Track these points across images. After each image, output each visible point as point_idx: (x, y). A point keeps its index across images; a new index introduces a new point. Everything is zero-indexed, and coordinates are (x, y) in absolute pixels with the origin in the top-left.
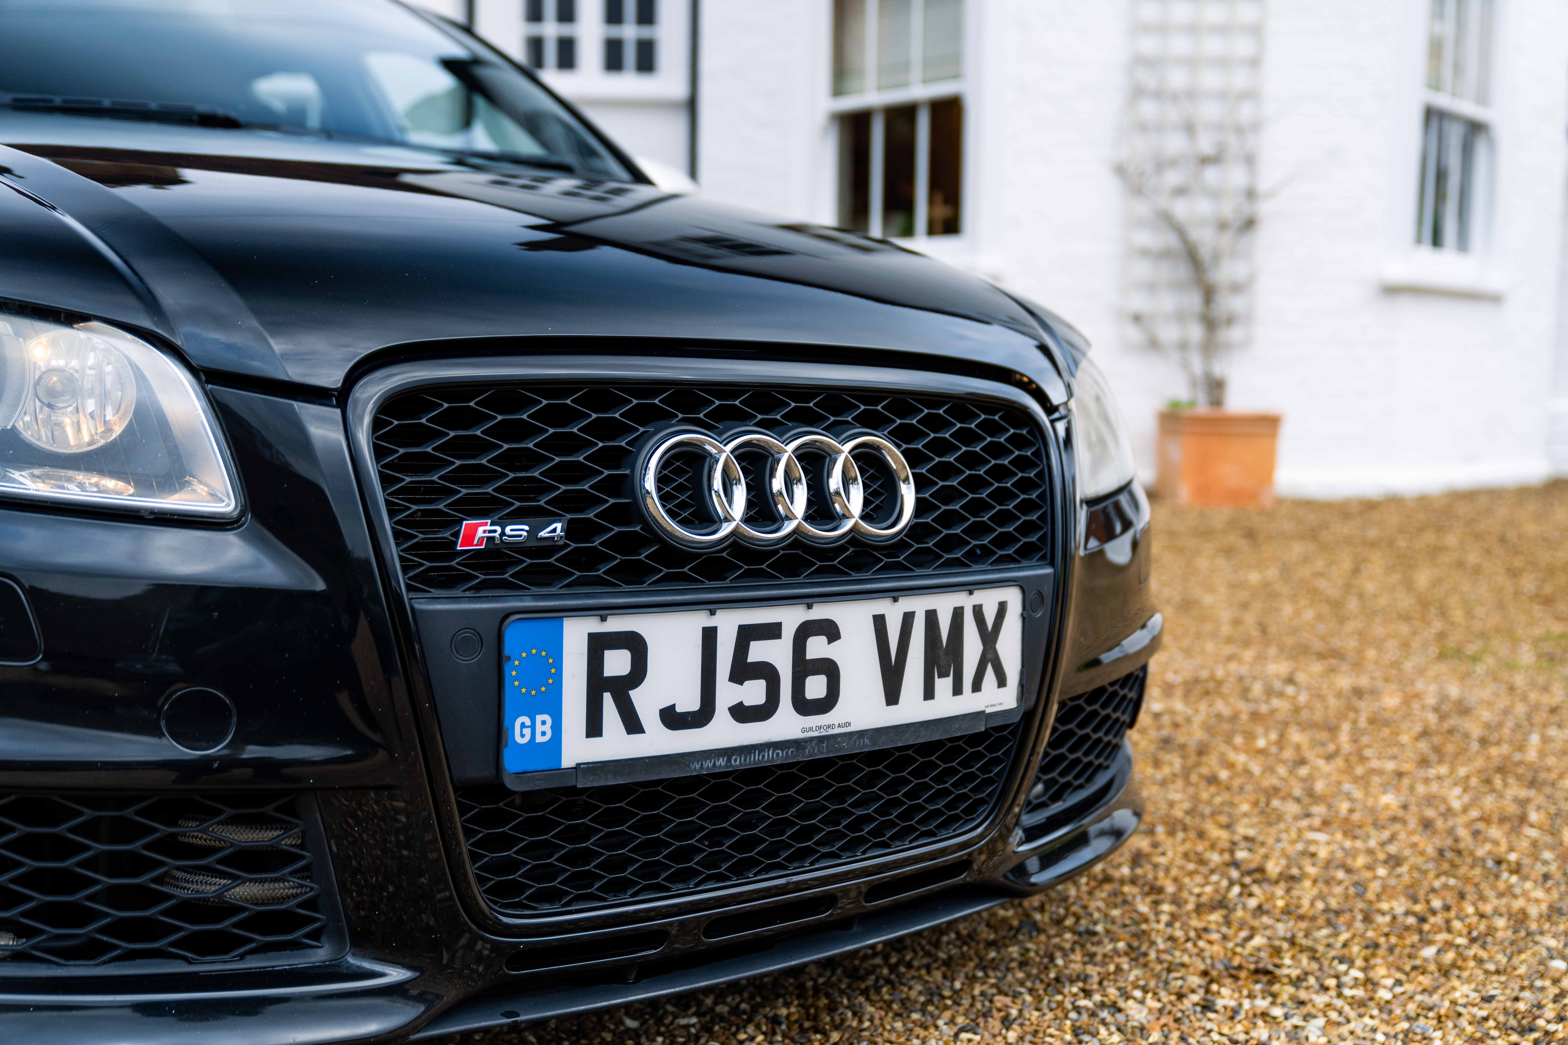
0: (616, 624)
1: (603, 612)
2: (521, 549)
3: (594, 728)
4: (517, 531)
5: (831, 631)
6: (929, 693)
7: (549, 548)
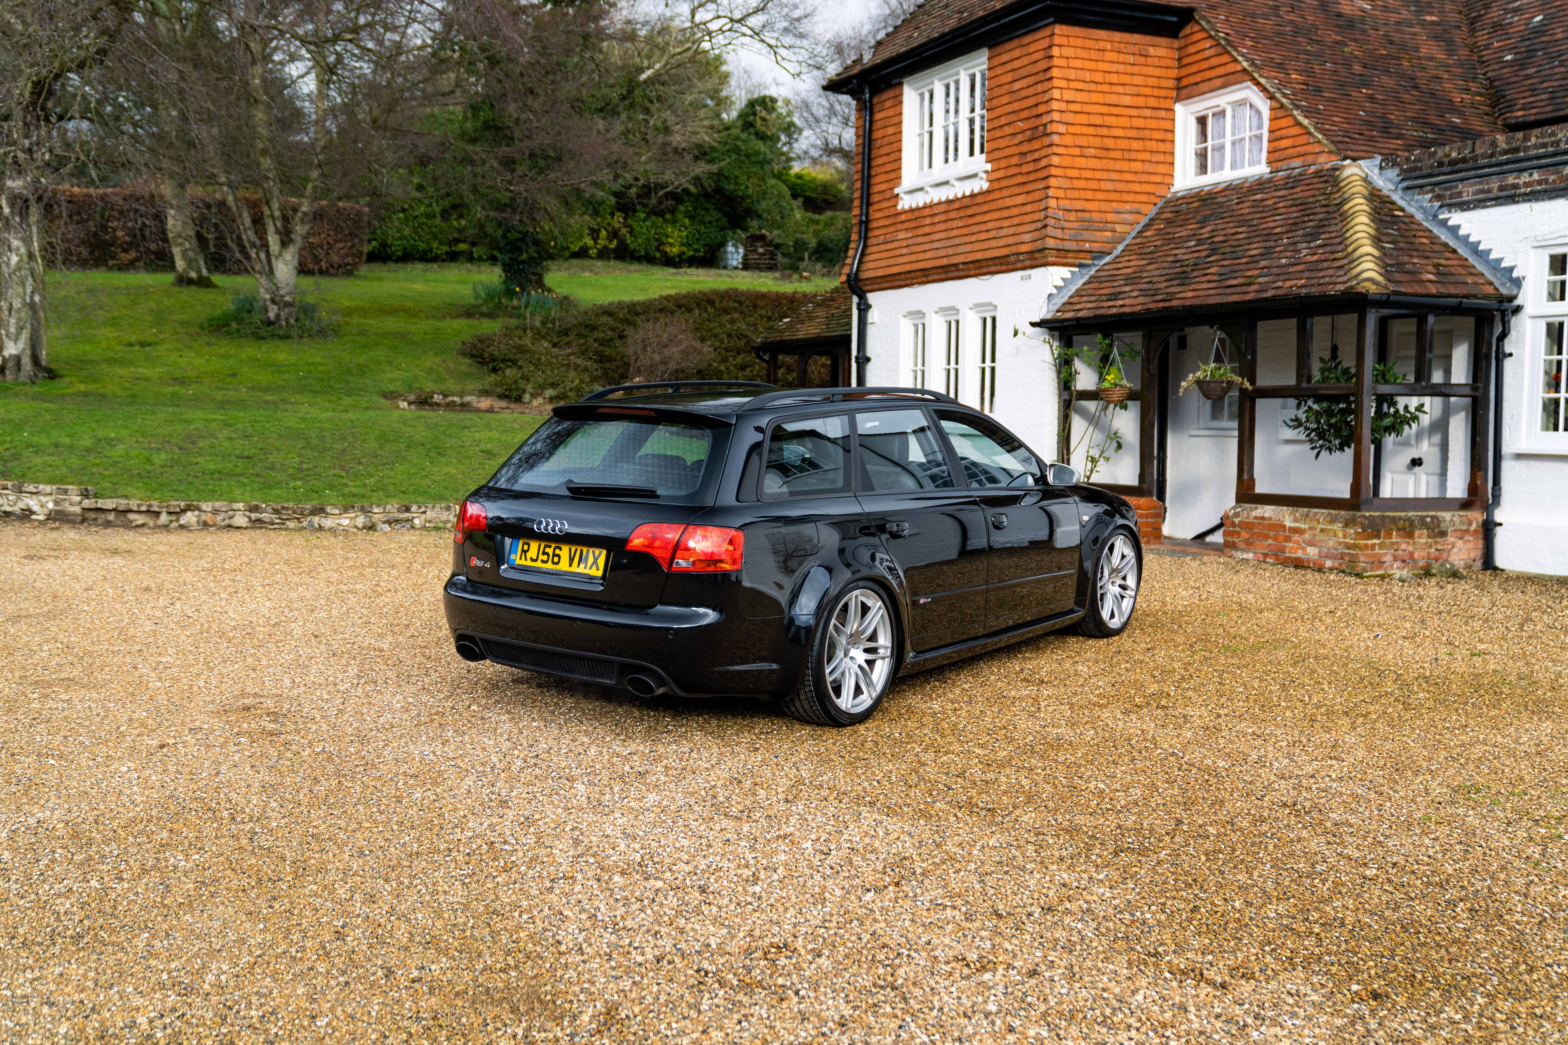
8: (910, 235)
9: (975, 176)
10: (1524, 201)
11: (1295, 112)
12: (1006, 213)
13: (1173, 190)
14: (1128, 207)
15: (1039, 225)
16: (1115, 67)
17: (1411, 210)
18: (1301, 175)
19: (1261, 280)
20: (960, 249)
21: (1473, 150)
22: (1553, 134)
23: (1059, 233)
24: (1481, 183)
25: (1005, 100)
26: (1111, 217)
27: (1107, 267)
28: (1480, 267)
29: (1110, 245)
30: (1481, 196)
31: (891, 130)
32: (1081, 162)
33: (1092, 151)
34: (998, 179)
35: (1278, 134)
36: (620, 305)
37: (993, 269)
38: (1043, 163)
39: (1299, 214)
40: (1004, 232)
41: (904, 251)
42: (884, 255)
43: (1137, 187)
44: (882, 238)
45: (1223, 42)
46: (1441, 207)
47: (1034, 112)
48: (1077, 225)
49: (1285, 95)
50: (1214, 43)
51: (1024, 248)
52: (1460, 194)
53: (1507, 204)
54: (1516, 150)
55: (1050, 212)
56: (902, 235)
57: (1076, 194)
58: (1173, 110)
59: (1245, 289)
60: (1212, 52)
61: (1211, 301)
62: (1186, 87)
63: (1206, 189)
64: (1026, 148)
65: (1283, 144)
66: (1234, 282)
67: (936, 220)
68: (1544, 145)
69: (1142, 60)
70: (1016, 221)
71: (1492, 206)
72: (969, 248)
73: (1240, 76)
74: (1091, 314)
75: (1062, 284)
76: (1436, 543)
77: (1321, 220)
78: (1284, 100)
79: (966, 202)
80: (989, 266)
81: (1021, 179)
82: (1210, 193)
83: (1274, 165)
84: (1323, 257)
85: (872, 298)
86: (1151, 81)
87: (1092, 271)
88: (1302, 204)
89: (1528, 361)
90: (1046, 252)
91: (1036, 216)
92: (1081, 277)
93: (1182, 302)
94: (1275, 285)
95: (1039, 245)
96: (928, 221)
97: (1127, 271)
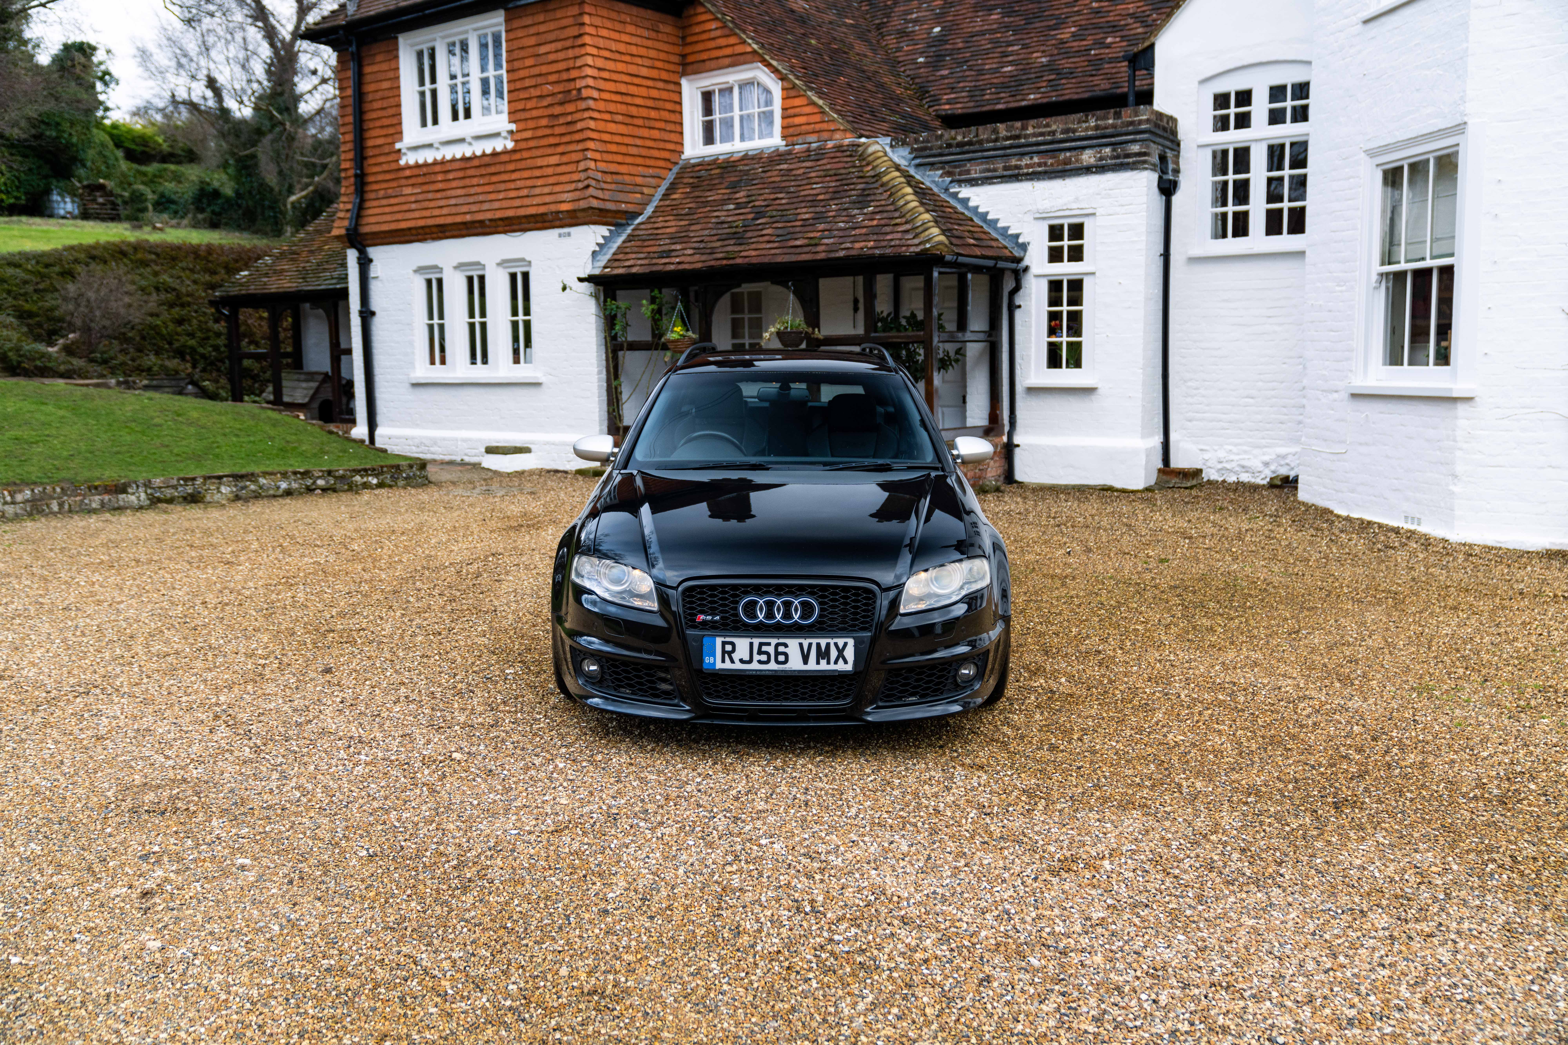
0: (728, 639)
1: (725, 636)
2: (711, 622)
3: (723, 661)
4: (709, 618)
5: (786, 646)
6: (818, 663)
7: (716, 622)
8: (419, 190)
9: (497, 135)
10: (1027, 180)
11: (809, 93)
12: (537, 173)
13: (683, 157)
14: (651, 171)
15: (580, 185)
16: (634, 40)
17: (928, 184)
18: (819, 148)
19: (826, 241)
20: (486, 206)
21: (977, 135)
22: (1048, 125)
23: (599, 194)
24: (987, 163)
25: (529, 62)
26: (639, 180)
27: (642, 227)
28: (994, 235)
29: (641, 207)
30: (989, 174)
31: (386, 85)
32: (612, 127)
33: (619, 118)
34: (526, 140)
35: (791, 112)
36: (26, 256)
37: (527, 226)
38: (579, 126)
39: (838, 183)
40: (537, 191)
41: (413, 206)
42: (387, 210)
43: (656, 153)
44: (382, 193)
45: (731, 25)
46: (951, 182)
47: (565, 76)
48: (613, 187)
49: (798, 78)
50: (719, 24)
51: (565, 207)
52: (968, 172)
53: (1011, 182)
54: (1018, 137)
55: (591, 173)
56: (408, 191)
57: (610, 157)
58: (679, 85)
59: (814, 249)
60: (718, 33)
61: (779, 259)
62: (692, 63)
63: (721, 157)
64: (557, 110)
65: (797, 120)
66: (798, 243)
67: (451, 176)
68: (1042, 134)
69: (653, 35)
70: (551, 180)
71: (998, 183)
72: (496, 205)
73: (749, 57)
74: (647, 270)
75: (602, 241)
77: (864, 190)
78: (797, 82)
79: (487, 160)
80: (520, 223)
81: (552, 140)
82: (727, 161)
83: (790, 139)
84: (883, 222)
85: (373, 252)
86: (662, 56)
87: (629, 230)
88: (835, 175)
89: (1033, 312)
90: (590, 211)
91: (575, 177)
92: (619, 235)
93: (747, 260)
94: (843, 246)
95: (583, 204)
96: (440, 177)
97: (668, 230)
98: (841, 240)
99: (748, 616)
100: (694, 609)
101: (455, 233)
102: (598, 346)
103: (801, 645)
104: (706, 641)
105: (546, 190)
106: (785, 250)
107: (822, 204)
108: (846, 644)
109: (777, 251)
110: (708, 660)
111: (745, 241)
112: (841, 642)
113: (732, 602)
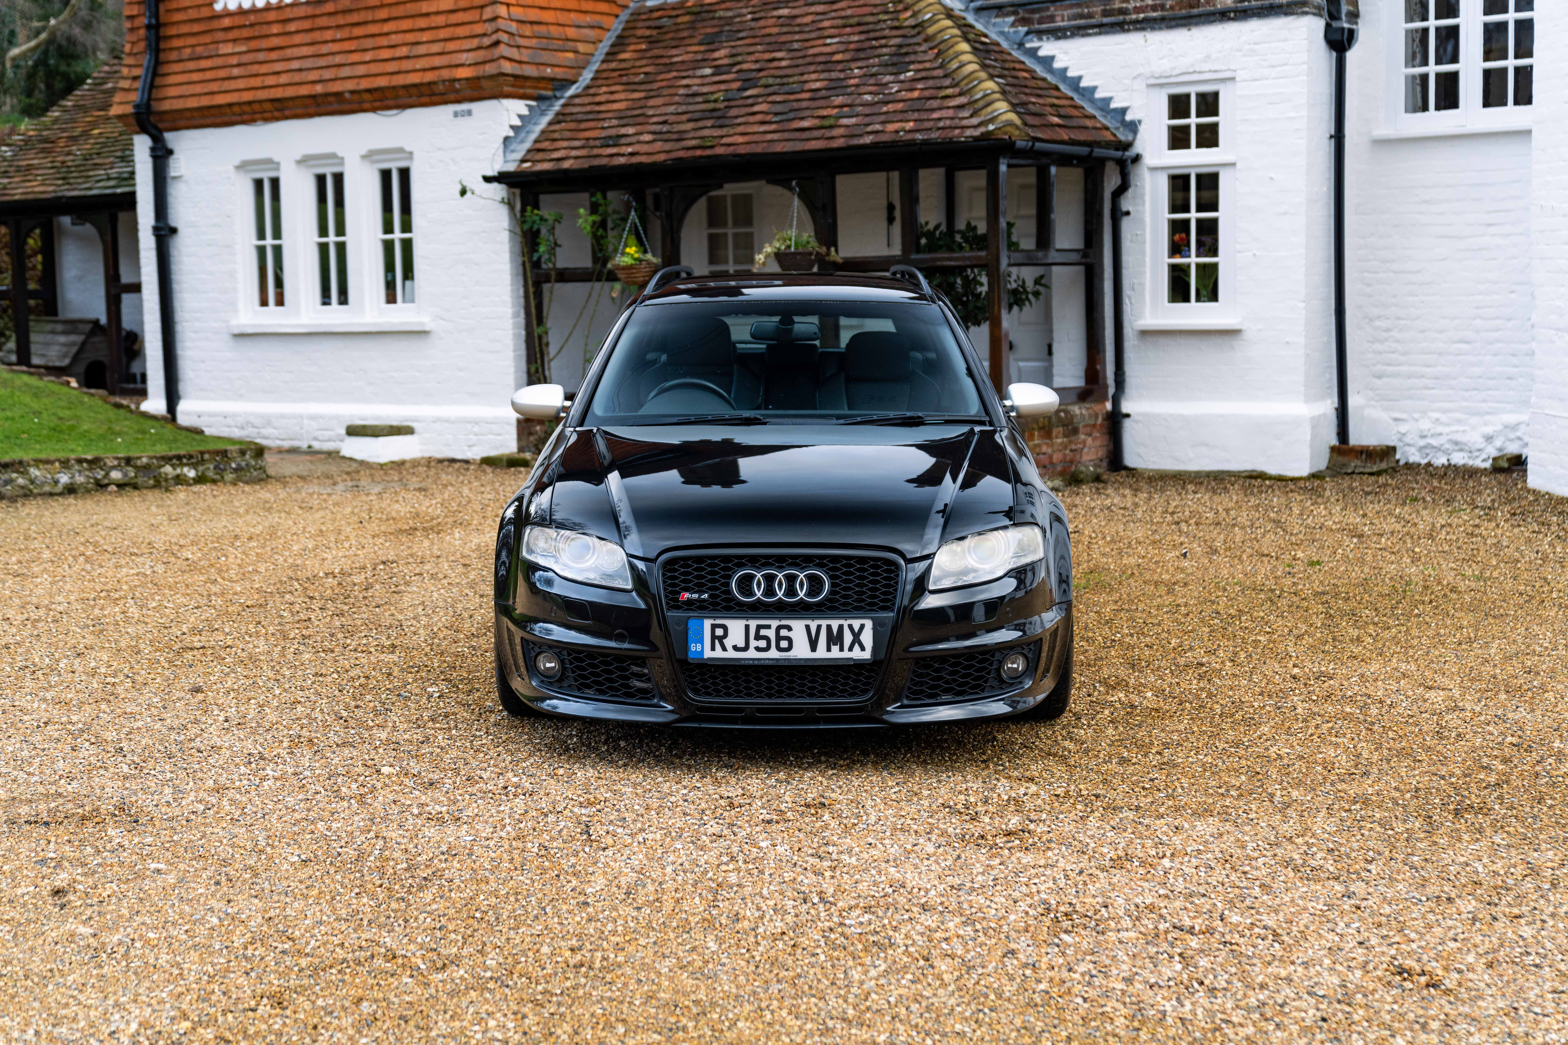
0: (718, 622)
1: (715, 618)
2: (697, 600)
3: (713, 648)
4: (695, 596)
5: (789, 628)
6: (829, 649)
7: (704, 600)
8: (243, 48)
10: (1136, 29)
12: (422, 23)
14: (588, 19)
15: (486, 41)
17: (994, 36)
19: (845, 121)
20: (345, 72)
23: (514, 53)
24: (1079, 5)
26: (571, 32)
27: (577, 101)
28: (1090, 110)
29: (574, 71)
30: (1082, 22)
37: (406, 100)
39: (863, 37)
40: (422, 49)
41: (236, 72)
42: (196, 77)
44: (188, 51)
46: (1028, 33)
48: (534, 42)
51: (463, 73)
52: (1052, 19)
53: (1114, 33)
55: (501, 23)
56: (227, 48)
59: (828, 133)
61: (778, 149)
66: (805, 124)
67: (292, 27)
70: (443, 34)
71: (1096, 34)
72: (361, 70)
74: (585, 164)
75: (517, 122)
76: (1070, 442)
77: (900, 46)
80: (397, 97)
82: (700, 4)
84: (927, 93)
85: (176, 139)
87: (557, 106)
88: (859, 24)
89: (1148, 220)
90: (501, 79)
91: (478, 29)
92: (543, 113)
93: (731, 150)
94: (870, 129)
95: (490, 69)
96: (275, 29)
97: (615, 106)
98: (867, 120)
99: (743, 594)
100: (677, 585)
101: (299, 111)
102: (514, 276)
103: (808, 628)
104: (692, 624)
105: (436, 48)
106: (787, 135)
107: (840, 67)
108: (862, 627)
109: (775, 136)
110: (694, 647)
111: (728, 122)
112: (856, 624)
113: (724, 577)
